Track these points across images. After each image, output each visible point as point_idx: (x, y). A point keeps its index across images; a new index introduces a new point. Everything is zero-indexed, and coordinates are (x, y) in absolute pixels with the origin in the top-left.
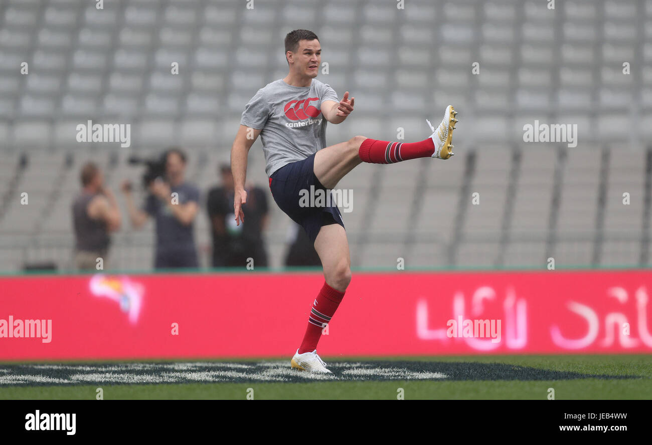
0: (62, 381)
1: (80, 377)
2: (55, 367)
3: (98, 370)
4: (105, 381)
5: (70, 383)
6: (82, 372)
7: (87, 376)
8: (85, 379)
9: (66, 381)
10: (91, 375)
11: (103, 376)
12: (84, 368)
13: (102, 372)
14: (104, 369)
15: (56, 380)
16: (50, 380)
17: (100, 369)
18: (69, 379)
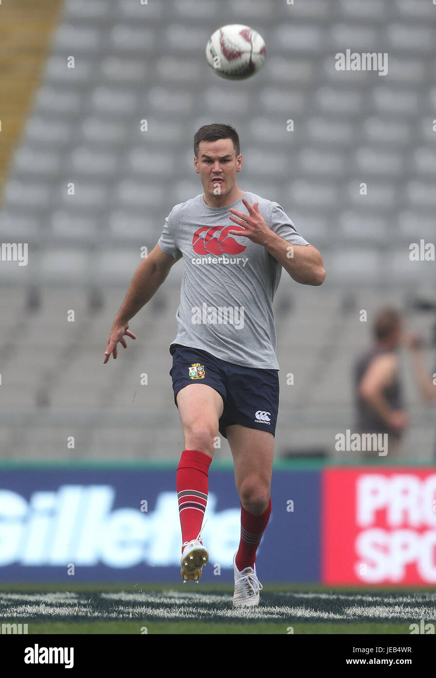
0: (332, 615)
1: (358, 611)
2: (324, 596)
3: (383, 601)
4: (393, 617)
5: (343, 620)
6: (361, 604)
7: (367, 609)
8: (365, 614)
9: (338, 617)
10: (373, 608)
11: (391, 610)
12: (364, 598)
13: (389, 605)
14: (391, 600)
15: (325, 615)
16: (315, 614)
17: (386, 600)
18: (342, 613)
